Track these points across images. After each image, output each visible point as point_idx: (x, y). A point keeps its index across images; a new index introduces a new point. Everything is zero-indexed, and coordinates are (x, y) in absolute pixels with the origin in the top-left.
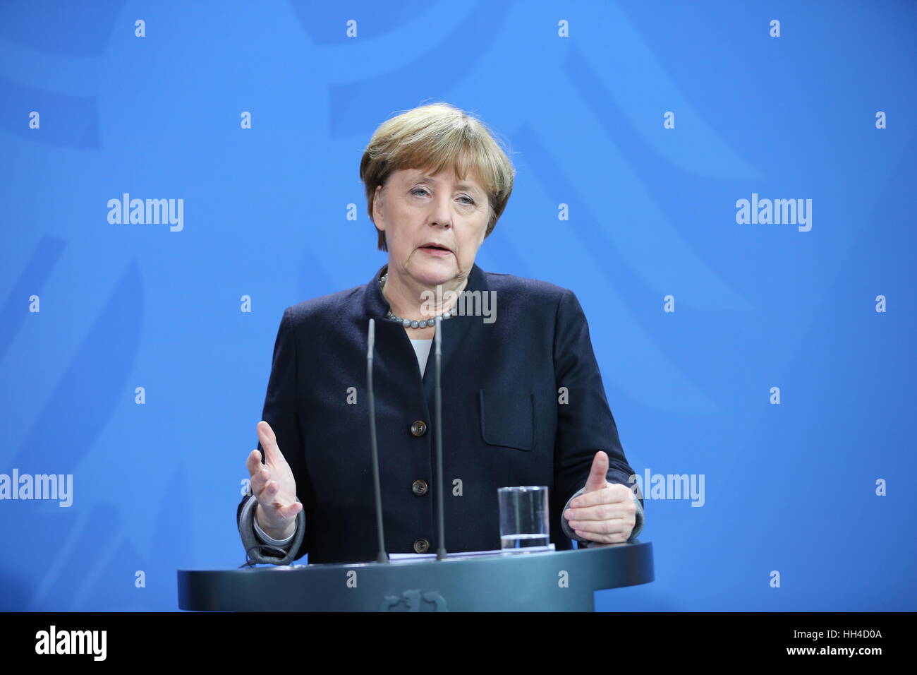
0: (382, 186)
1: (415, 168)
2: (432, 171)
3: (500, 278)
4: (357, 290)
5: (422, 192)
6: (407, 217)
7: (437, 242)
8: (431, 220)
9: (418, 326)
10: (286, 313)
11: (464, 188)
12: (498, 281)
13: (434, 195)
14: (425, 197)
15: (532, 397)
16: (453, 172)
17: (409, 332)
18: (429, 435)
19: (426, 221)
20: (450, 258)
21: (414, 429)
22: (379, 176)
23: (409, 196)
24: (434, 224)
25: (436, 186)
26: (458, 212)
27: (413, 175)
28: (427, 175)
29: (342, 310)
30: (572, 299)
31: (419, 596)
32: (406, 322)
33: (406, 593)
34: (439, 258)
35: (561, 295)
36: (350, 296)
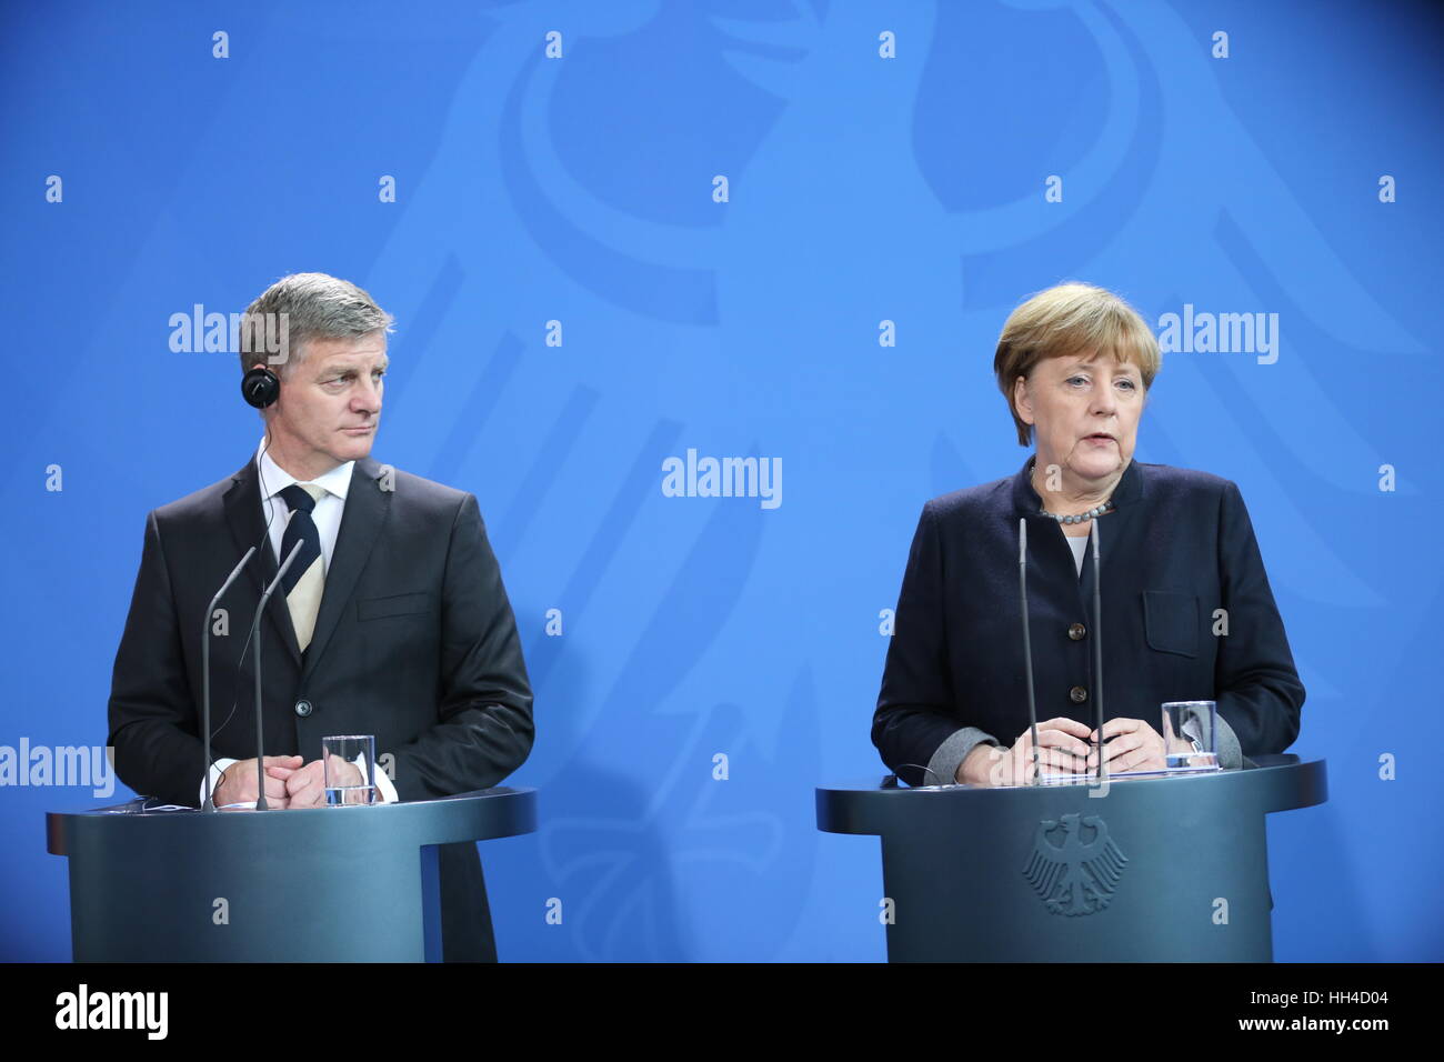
0: (1026, 378)
1: (1070, 354)
2: (1090, 357)
3: (1155, 469)
4: (1003, 483)
5: (1079, 381)
6: (1067, 408)
7: (1104, 431)
8: (1095, 409)
9: (1073, 522)
10: (926, 507)
11: (1124, 372)
12: (1154, 473)
13: (1094, 382)
14: (1083, 385)
15: (1198, 600)
16: (1113, 356)
17: (1064, 528)
18: (1086, 641)
19: (1089, 411)
20: (1113, 446)
21: (1071, 633)
22: (1023, 366)
23: (1065, 386)
24: (1098, 413)
25: (1095, 372)
26: (1119, 397)
27: (1069, 363)
28: (1085, 362)
29: (989, 504)
30: (1235, 491)
31: (1078, 820)
32: (1059, 517)
33: (1064, 817)
34: (1102, 447)
35: (1223, 487)
36: (996, 489)
